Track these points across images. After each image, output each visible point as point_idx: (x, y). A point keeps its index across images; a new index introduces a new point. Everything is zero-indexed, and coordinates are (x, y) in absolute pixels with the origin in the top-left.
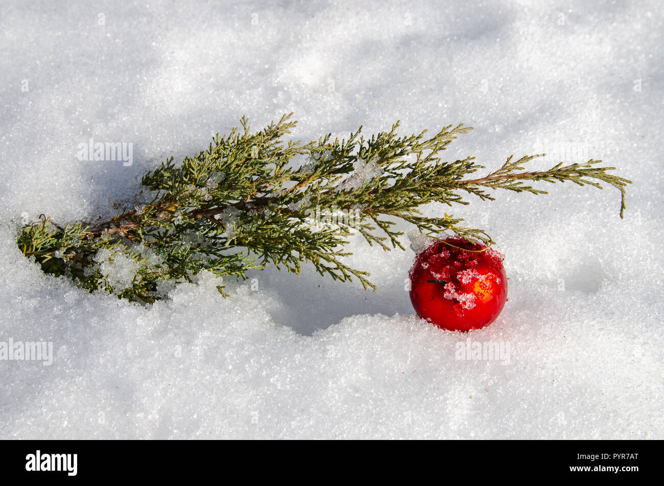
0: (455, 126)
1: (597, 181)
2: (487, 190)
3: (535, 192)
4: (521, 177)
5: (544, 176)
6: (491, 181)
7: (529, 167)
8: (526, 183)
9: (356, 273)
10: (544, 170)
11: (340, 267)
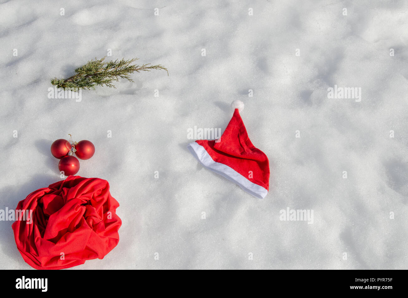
0: (135, 58)
1: (160, 69)
2: (139, 71)
3: (148, 71)
4: (146, 68)
5: (150, 68)
6: (140, 69)
7: (147, 66)
8: (147, 69)
9: (113, 86)
10: (150, 67)
11: (110, 85)
